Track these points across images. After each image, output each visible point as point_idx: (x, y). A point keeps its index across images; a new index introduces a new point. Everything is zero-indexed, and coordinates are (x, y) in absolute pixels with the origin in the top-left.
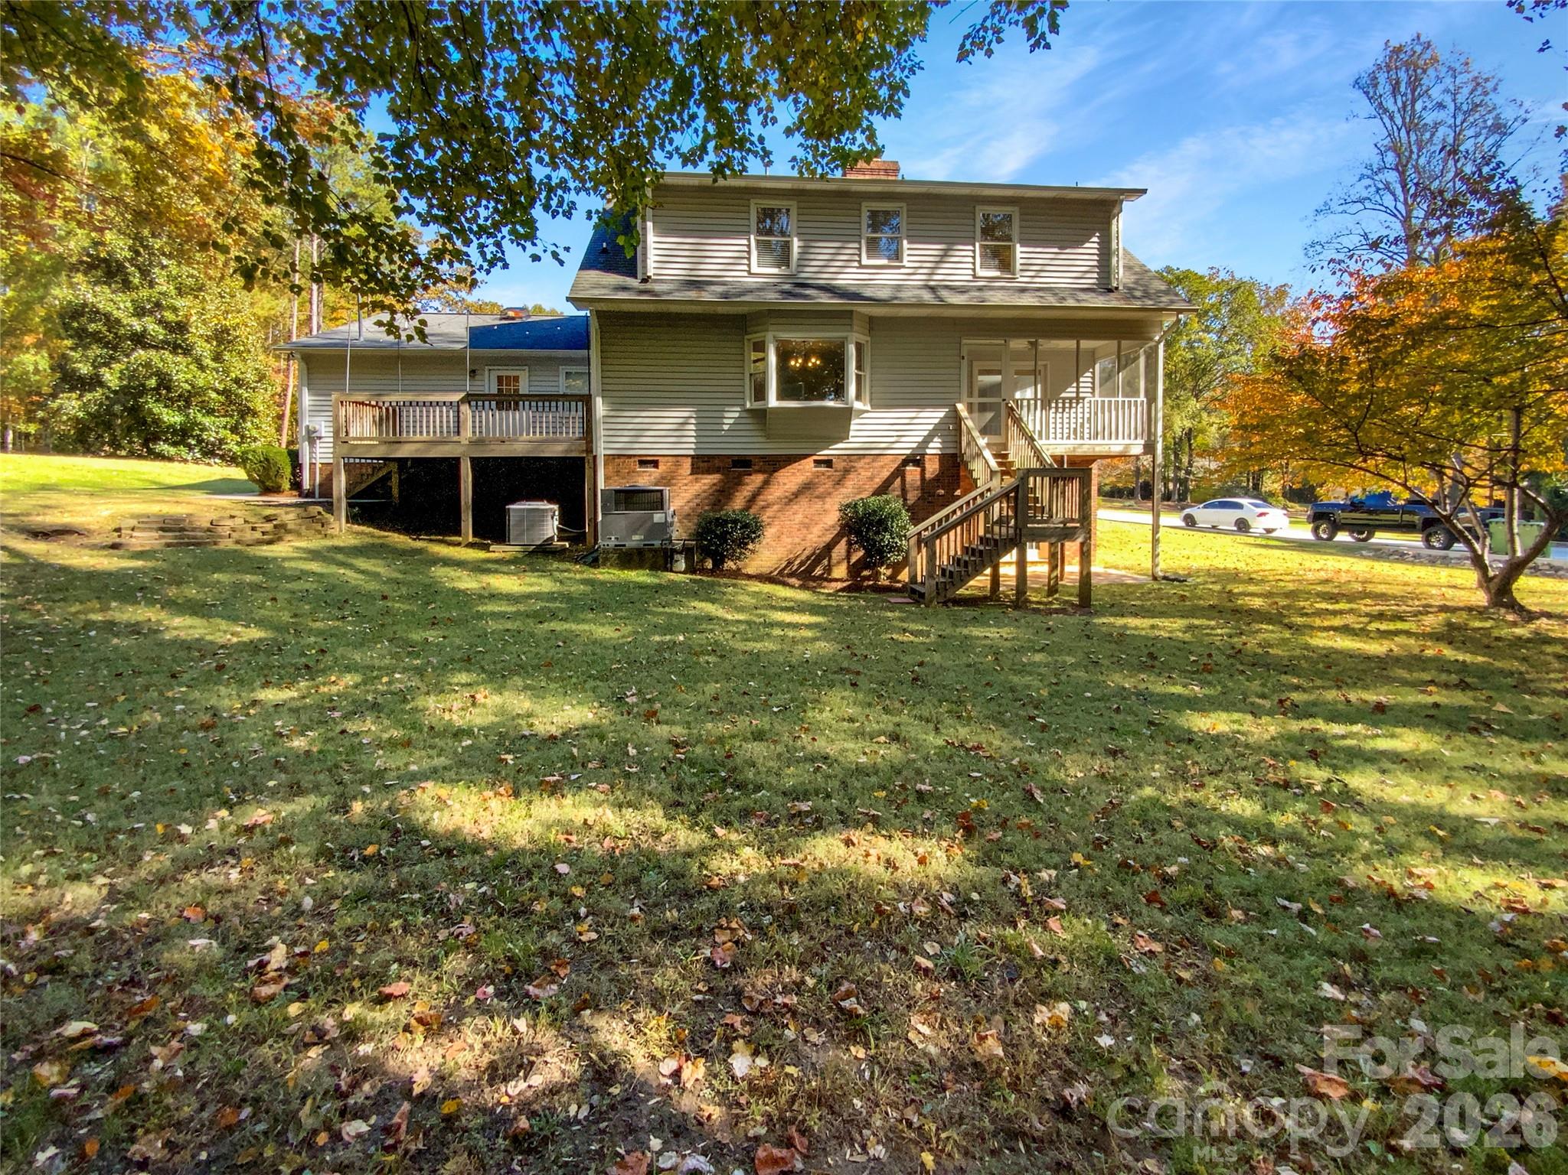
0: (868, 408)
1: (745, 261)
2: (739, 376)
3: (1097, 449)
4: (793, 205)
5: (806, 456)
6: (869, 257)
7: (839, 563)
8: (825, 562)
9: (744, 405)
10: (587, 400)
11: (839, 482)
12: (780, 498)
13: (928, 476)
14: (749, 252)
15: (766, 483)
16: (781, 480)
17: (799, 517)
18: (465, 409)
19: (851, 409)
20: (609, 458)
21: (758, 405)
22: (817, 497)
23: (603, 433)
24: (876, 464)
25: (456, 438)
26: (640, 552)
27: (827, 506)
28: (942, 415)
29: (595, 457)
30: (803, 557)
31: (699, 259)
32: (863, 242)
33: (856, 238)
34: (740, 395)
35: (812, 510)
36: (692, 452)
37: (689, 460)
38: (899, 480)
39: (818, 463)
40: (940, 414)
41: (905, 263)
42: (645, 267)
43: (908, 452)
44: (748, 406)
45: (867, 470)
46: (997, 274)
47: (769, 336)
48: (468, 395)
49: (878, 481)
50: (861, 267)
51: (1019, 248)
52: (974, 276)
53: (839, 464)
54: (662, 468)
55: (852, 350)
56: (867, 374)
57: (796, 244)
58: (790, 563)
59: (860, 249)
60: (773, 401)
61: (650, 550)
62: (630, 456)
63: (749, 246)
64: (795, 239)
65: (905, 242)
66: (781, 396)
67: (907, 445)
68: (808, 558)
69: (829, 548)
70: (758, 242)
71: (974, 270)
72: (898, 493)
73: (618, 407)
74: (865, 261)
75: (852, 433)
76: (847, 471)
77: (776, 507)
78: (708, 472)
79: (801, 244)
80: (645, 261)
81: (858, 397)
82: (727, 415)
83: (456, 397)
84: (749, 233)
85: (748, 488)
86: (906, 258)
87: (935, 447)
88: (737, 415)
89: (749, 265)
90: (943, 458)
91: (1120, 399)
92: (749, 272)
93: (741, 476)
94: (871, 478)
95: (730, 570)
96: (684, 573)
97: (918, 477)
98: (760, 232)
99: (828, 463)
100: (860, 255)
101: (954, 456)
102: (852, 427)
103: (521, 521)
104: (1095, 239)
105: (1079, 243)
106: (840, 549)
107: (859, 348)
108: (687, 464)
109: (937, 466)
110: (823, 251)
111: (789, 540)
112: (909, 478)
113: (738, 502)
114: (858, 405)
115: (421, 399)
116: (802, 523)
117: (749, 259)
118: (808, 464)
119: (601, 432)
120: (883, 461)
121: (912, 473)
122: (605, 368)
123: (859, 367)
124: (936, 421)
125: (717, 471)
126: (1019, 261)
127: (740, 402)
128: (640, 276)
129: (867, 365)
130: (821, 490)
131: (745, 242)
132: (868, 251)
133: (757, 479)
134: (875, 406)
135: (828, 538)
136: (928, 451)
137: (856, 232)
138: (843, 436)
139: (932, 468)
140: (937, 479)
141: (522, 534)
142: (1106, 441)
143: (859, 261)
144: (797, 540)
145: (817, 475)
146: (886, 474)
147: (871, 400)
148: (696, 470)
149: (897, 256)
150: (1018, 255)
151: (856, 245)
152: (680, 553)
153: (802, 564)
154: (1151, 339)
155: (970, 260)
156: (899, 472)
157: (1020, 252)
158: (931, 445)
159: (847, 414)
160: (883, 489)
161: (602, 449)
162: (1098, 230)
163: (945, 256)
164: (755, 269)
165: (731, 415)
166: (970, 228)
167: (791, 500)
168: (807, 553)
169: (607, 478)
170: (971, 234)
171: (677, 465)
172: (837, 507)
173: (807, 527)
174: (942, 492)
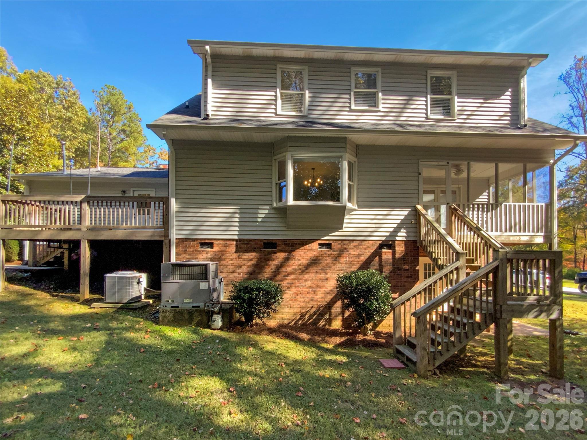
0: (356, 208)
1: (273, 107)
2: (269, 185)
3: (511, 239)
4: (305, 69)
5: (313, 241)
6: (355, 105)
7: (336, 317)
8: (327, 316)
9: (272, 205)
10: (166, 202)
11: (336, 260)
12: (296, 270)
13: (397, 255)
14: (276, 100)
15: (287, 260)
16: (297, 257)
17: (309, 283)
18: (85, 206)
19: (345, 207)
20: (180, 242)
21: (280, 205)
22: (321, 269)
23: (175, 223)
24: (360, 247)
25: (78, 227)
26: (190, 312)
27: (328, 276)
28: (406, 213)
29: (170, 240)
30: (312, 312)
31: (242, 105)
32: (352, 93)
33: (348, 92)
34: (269, 198)
35: (317, 279)
36: (236, 237)
37: (235, 242)
38: (377, 259)
39: (321, 245)
40: (405, 212)
41: (380, 108)
42: (206, 110)
43: (384, 239)
44: (274, 205)
45: (354, 251)
46: (442, 117)
47: (289, 155)
48: (87, 197)
49: (363, 259)
50: (351, 111)
51: (456, 99)
52: (427, 118)
53: (336, 247)
54: (216, 248)
55: (346, 165)
56: (355, 184)
57: (307, 95)
58: (302, 316)
59: (350, 99)
60: (290, 201)
61: (197, 311)
62: (194, 240)
63: (276, 96)
64: (307, 92)
65: (380, 94)
66: (296, 198)
67: (383, 234)
68: (315, 313)
69: (329, 306)
70: (282, 94)
71: (426, 114)
72: (377, 267)
73: (187, 205)
74: (353, 107)
75: (345, 225)
76: (342, 251)
77: (293, 276)
78: (247, 251)
79: (311, 95)
80: (206, 106)
81: (349, 200)
82: (260, 211)
83: (79, 198)
84: (275, 87)
85: (275, 262)
86: (381, 106)
87: (402, 235)
88: (267, 211)
89: (276, 109)
90: (407, 243)
91: (527, 204)
92: (276, 114)
93: (269, 253)
94: (358, 257)
95: (257, 324)
96: (221, 329)
97: (391, 256)
98: (283, 88)
99: (328, 245)
100: (350, 103)
101: (415, 242)
102: (345, 221)
103: (113, 286)
104: (508, 93)
105: (498, 95)
106: (337, 307)
107: (350, 164)
108: (233, 246)
109: (403, 249)
110: (326, 100)
111: (302, 300)
112: (384, 257)
113: (267, 273)
114: (349, 205)
115: (56, 199)
116: (310, 288)
117: (276, 105)
118: (314, 247)
119: (174, 222)
120: (365, 245)
121: (386, 253)
122: (178, 178)
123: (350, 179)
124: (403, 217)
125: (254, 250)
126: (457, 108)
127: (269, 203)
128: (203, 116)
129: (355, 179)
130: (324, 264)
131: (273, 93)
132: (355, 101)
133: (280, 256)
134: (361, 205)
135: (329, 298)
136: (397, 238)
137: (348, 88)
138: (339, 226)
139: (400, 250)
140: (403, 258)
141: (114, 294)
142: (518, 233)
143: (350, 107)
144: (307, 300)
145: (321, 254)
146: (368, 254)
147: (358, 202)
148: (238, 250)
149: (375, 104)
150: (456, 104)
151: (348, 96)
152: (219, 314)
153: (311, 317)
154: (547, 162)
155: (424, 107)
156: (377, 253)
157: (458, 102)
158: (399, 234)
159: (342, 211)
160: (366, 265)
161: (174, 235)
162: (510, 87)
163: (407, 104)
164: (279, 112)
165: (263, 212)
166: (424, 86)
167: (303, 271)
168: (314, 309)
169: (178, 254)
170: (424, 90)
171: (226, 246)
172: (335, 277)
173: (314, 290)
174: (407, 267)
